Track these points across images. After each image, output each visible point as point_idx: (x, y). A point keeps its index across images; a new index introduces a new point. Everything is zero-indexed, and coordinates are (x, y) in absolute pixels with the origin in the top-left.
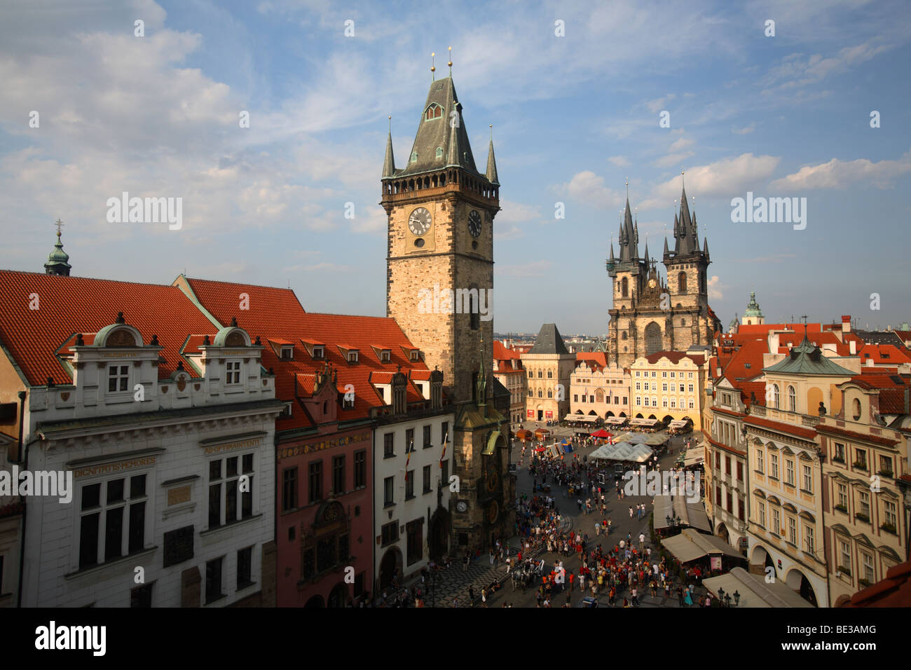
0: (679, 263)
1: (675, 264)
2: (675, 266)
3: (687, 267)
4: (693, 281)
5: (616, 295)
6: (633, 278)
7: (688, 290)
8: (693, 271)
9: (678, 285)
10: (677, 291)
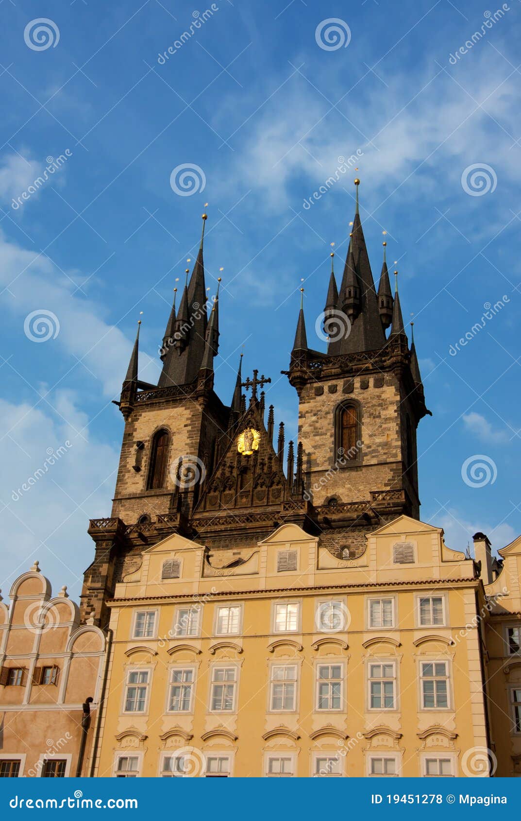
0: (337, 376)
1: (327, 378)
2: (326, 386)
3: (365, 386)
4: (384, 426)
5: (127, 483)
6: (189, 428)
7: (366, 455)
8: (384, 396)
9: (333, 439)
10: (329, 458)
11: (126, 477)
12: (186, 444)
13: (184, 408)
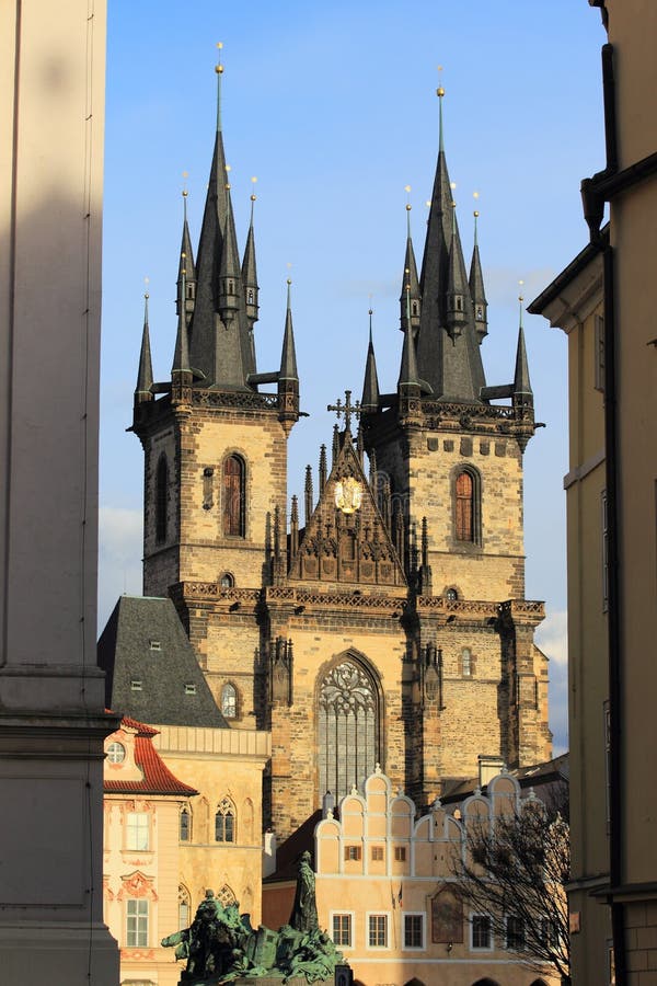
0: (455, 430)
1: (445, 429)
2: (442, 438)
3: (484, 451)
4: (506, 508)
5: (195, 524)
6: (272, 460)
7: (487, 541)
8: (506, 470)
9: (450, 514)
10: (447, 538)
11: (193, 514)
12: (271, 483)
13: (262, 428)
